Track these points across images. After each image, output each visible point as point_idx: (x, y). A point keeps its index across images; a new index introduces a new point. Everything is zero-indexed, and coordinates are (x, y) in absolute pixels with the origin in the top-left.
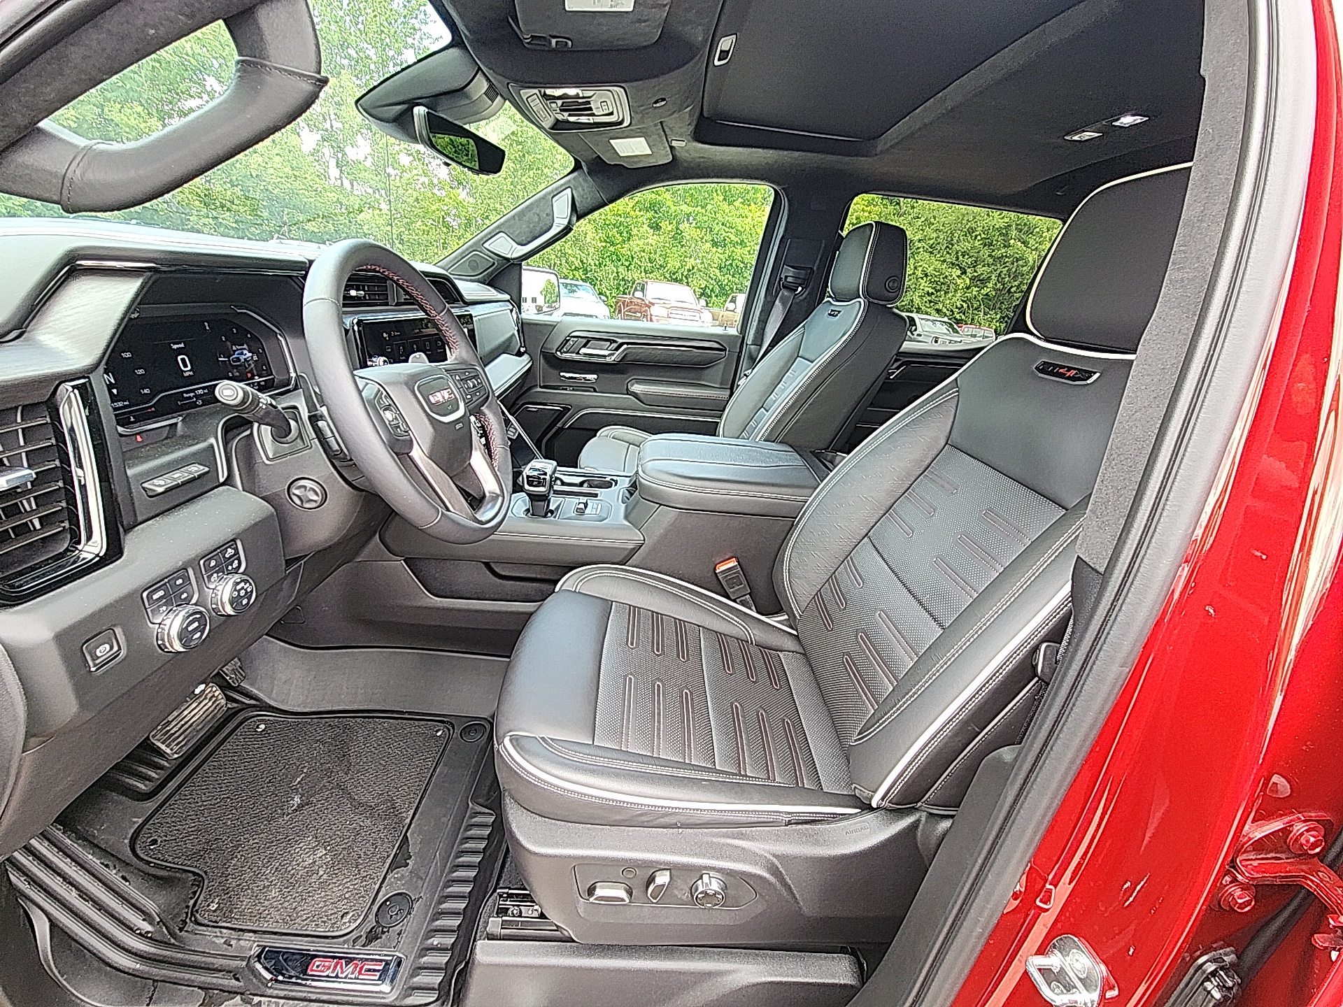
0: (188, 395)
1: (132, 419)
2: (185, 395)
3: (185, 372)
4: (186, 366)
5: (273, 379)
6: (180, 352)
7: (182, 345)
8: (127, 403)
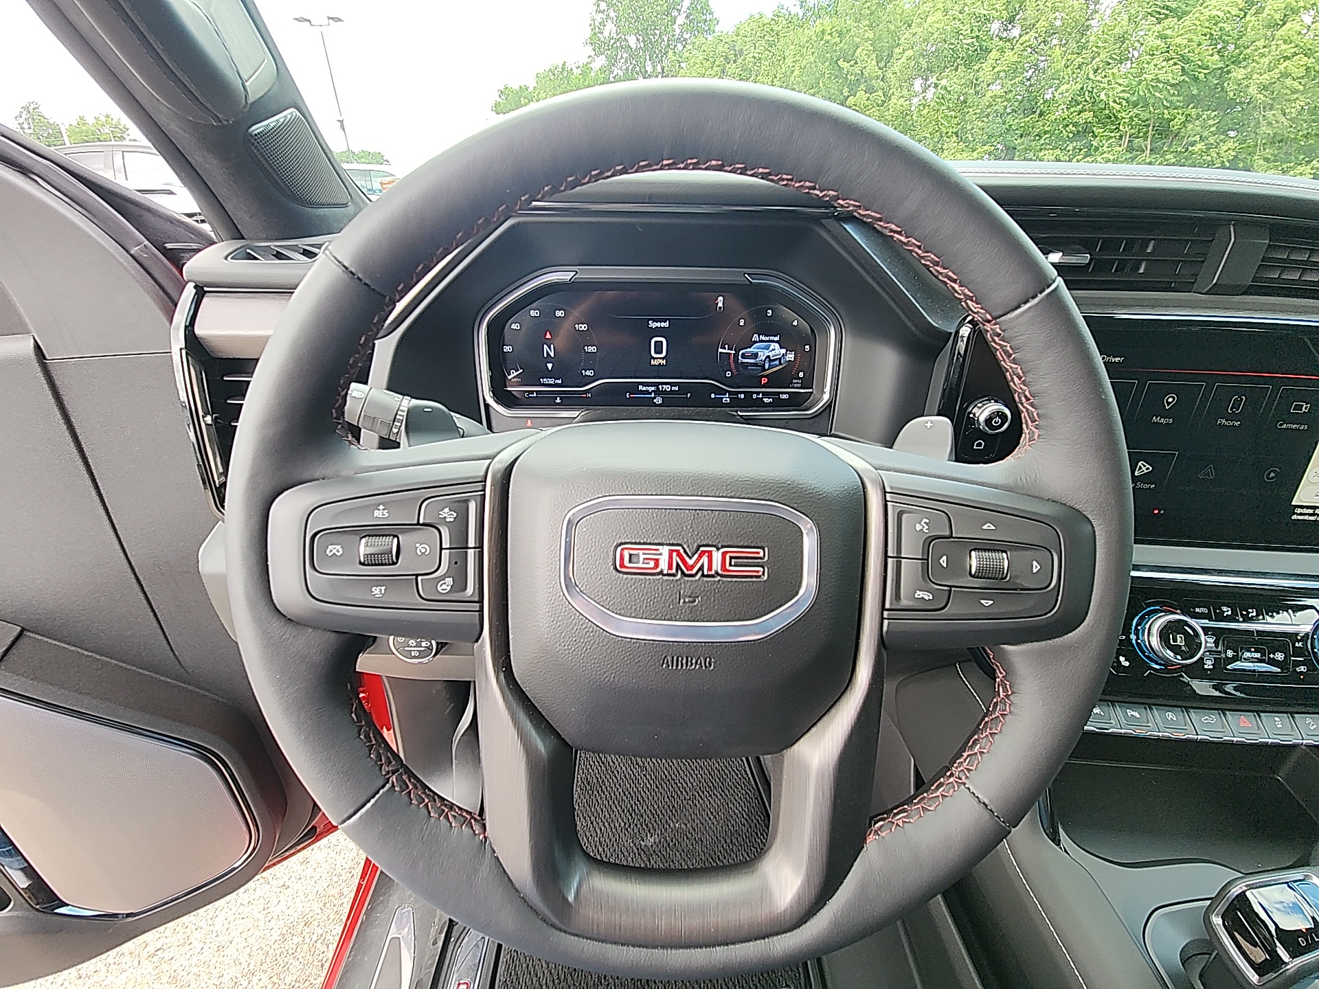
0: (644, 389)
1: (558, 401)
2: (640, 387)
3: (654, 358)
4: (659, 351)
5: (812, 392)
6: (659, 332)
7: (666, 324)
8: (560, 382)
